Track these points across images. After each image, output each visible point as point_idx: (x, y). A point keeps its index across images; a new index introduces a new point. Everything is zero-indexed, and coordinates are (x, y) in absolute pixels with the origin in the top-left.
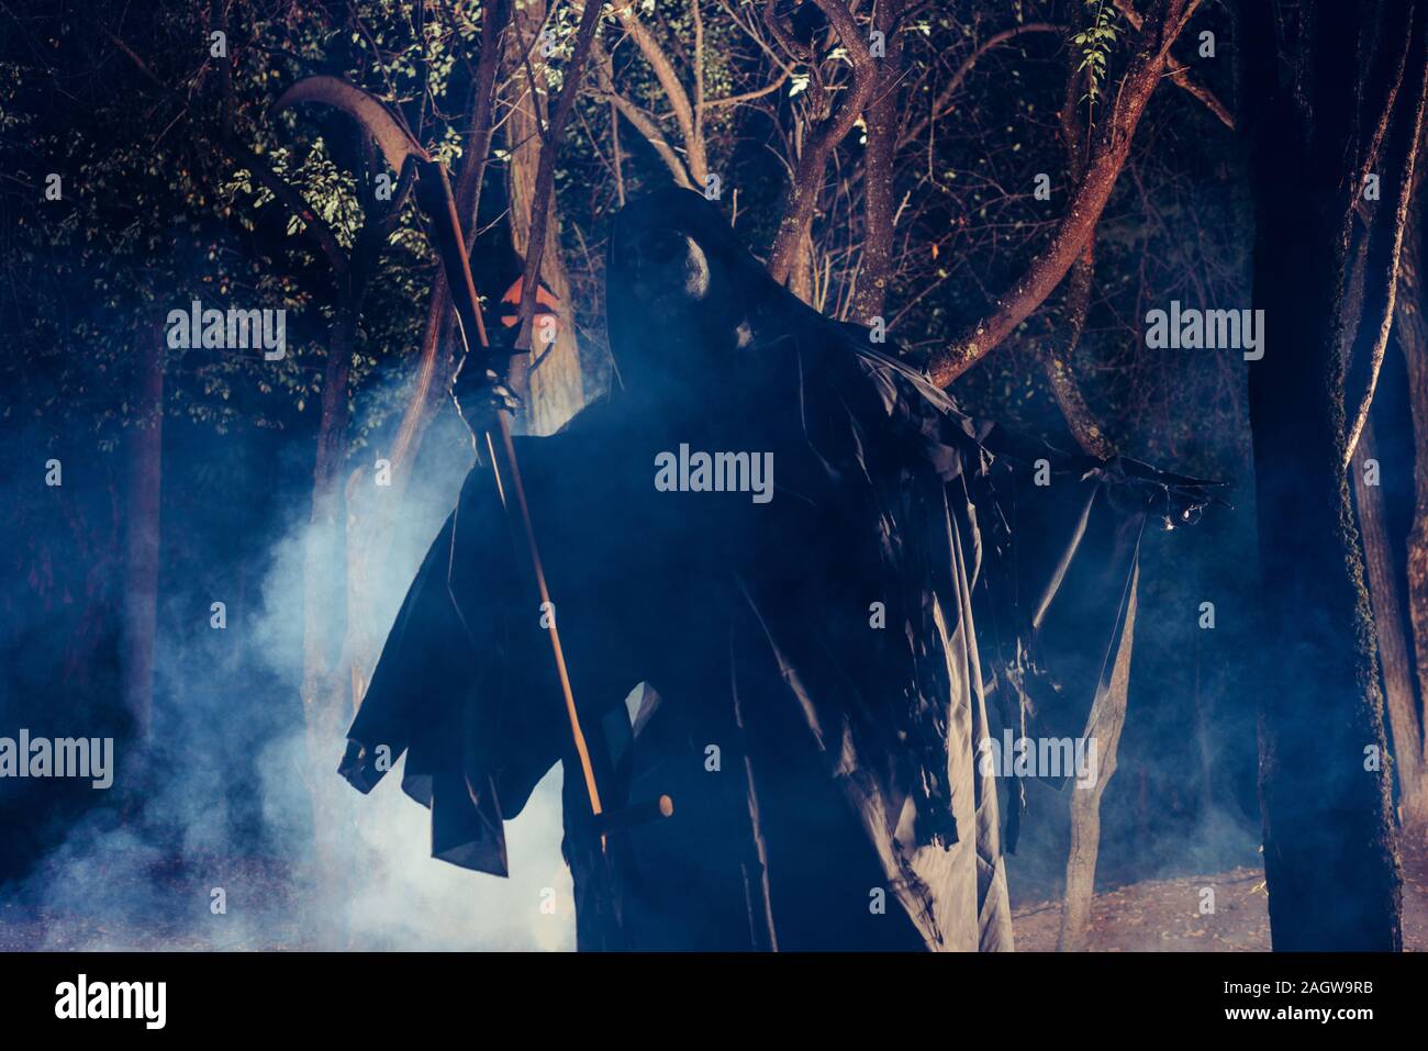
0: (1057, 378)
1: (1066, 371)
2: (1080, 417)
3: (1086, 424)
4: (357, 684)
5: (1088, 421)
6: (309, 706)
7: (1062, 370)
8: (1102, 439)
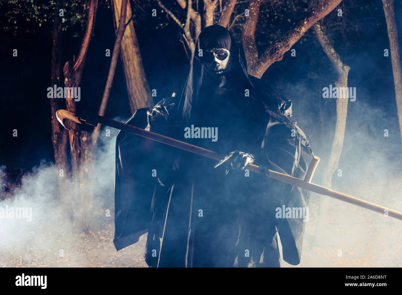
0: (318, 31)
1: (321, 28)
2: (327, 45)
3: (329, 48)
4: (71, 136)
5: (330, 47)
6: (54, 143)
7: (320, 28)
8: (335, 54)
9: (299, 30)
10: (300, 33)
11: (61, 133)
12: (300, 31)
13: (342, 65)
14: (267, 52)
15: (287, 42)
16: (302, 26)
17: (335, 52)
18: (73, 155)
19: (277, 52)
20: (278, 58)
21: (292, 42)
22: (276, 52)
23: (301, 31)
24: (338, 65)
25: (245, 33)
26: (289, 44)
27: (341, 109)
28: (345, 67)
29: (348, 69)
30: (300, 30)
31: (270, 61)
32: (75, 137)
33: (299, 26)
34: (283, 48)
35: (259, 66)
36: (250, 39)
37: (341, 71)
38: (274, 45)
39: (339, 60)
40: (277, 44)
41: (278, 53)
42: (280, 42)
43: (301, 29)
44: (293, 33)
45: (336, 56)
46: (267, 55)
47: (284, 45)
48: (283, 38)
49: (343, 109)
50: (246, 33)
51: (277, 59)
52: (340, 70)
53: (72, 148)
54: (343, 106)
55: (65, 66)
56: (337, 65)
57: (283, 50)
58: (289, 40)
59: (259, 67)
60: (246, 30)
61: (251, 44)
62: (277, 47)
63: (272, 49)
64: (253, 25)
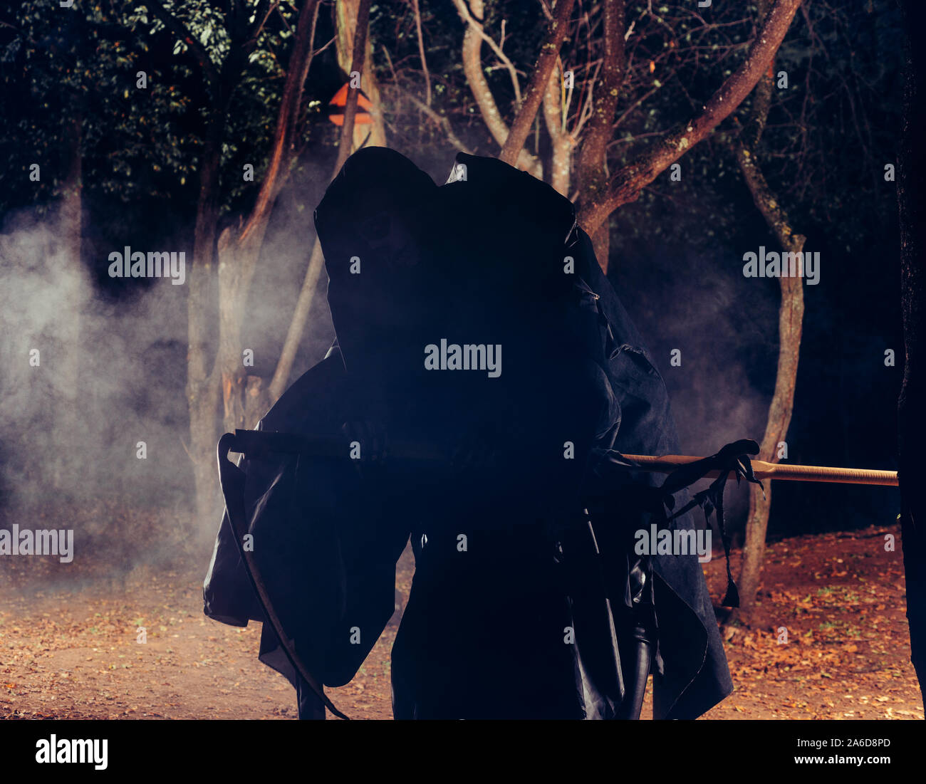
1: (752, 158)
2: (763, 193)
3: (767, 198)
4: (227, 386)
5: (768, 196)
6: (192, 401)
7: (750, 158)
8: (778, 210)
9: (674, 142)
10: (676, 148)
11: (208, 379)
12: (676, 144)
13: (789, 233)
14: (607, 184)
15: (648, 165)
16: (683, 135)
17: (778, 206)
18: (228, 426)
19: (626, 182)
20: (628, 195)
21: (659, 166)
22: (623, 183)
23: (678, 144)
24: (782, 232)
25: (583, 159)
26: (650, 169)
27: (788, 325)
28: (795, 236)
29: (801, 239)
30: (676, 142)
31: (612, 200)
32: (235, 388)
33: (674, 135)
34: (639, 177)
35: (589, 210)
36: (593, 172)
37: (786, 244)
38: (622, 170)
39: (784, 223)
40: (627, 167)
41: (627, 185)
42: (634, 164)
43: (678, 141)
44: (662, 147)
45: (778, 214)
46: (606, 189)
47: (641, 170)
48: (641, 157)
49: (791, 327)
50: (585, 160)
51: (625, 198)
52: (785, 242)
53: (228, 412)
54: (791, 320)
55: (222, 237)
56: (780, 233)
57: (638, 181)
58: (651, 160)
59: (589, 213)
60: (585, 153)
61: (593, 181)
62: (626, 174)
63: (617, 178)
64: (600, 143)
